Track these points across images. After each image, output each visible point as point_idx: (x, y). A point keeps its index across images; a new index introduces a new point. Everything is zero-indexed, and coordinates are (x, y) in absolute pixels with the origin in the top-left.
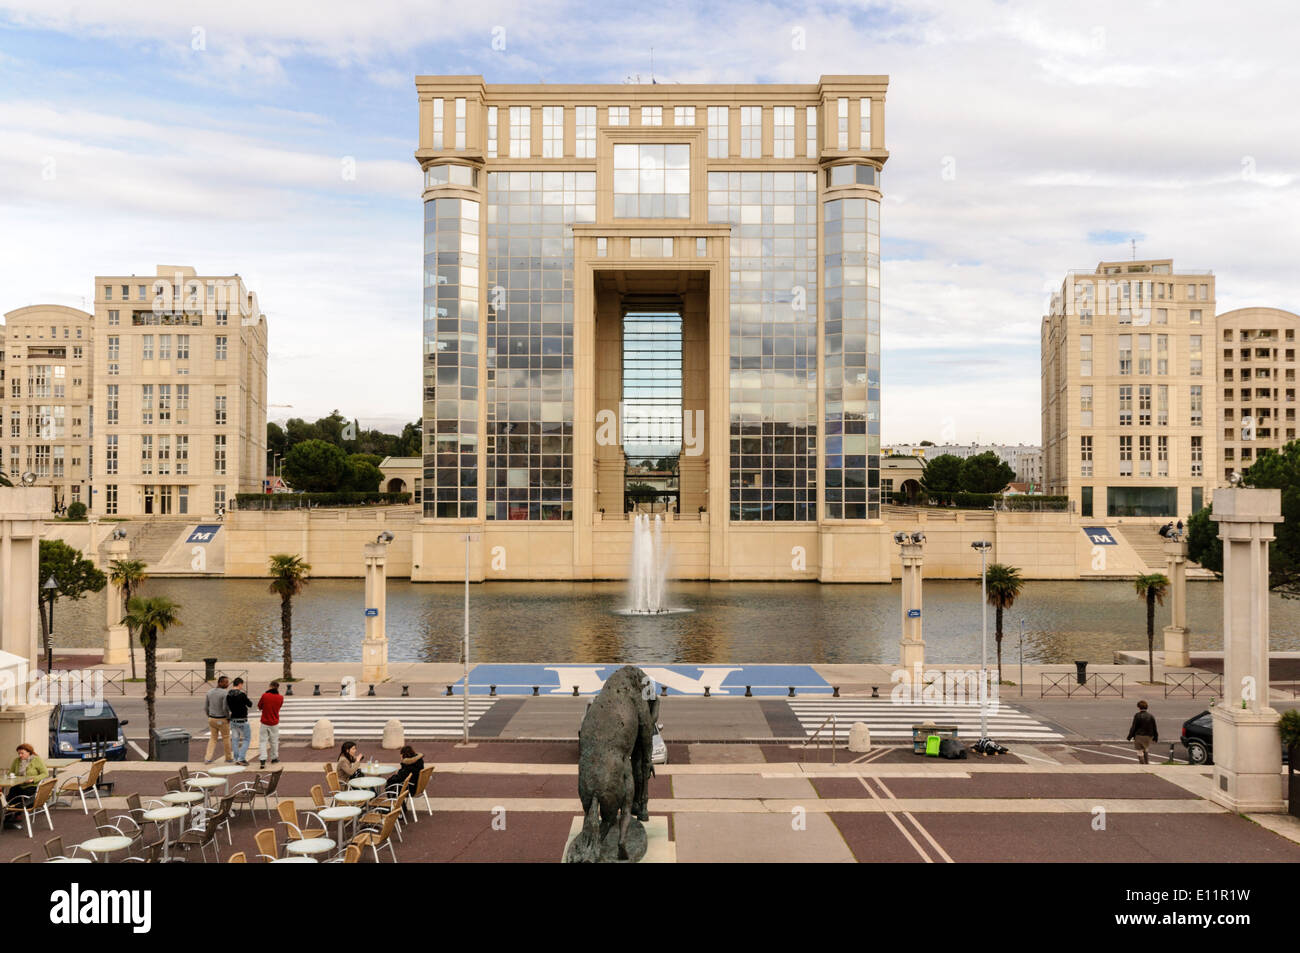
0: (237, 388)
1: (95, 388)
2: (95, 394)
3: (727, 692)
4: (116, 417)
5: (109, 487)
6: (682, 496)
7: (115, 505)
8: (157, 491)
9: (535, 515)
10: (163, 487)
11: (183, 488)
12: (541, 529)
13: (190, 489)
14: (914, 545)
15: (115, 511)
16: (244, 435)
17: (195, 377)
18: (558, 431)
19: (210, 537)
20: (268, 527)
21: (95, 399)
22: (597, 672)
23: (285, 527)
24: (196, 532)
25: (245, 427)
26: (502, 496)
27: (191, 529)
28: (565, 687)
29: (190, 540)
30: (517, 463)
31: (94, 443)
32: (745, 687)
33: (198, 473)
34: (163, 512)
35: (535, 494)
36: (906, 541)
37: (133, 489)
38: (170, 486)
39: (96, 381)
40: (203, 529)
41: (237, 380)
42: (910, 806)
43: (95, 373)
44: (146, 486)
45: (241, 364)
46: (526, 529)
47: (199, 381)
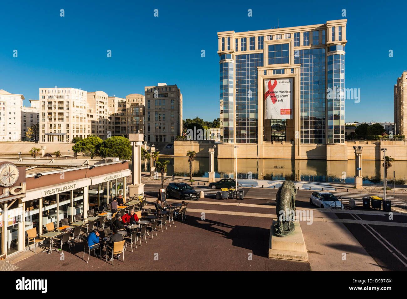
0: (176, 111)
1: (145, 112)
2: (145, 114)
3: (304, 189)
4: (150, 119)
5: (148, 135)
6: (287, 137)
7: (150, 140)
8: (159, 136)
9: (248, 142)
10: (160, 135)
11: (164, 135)
12: (249, 145)
13: (166, 136)
14: (359, 150)
15: (150, 141)
16: (178, 123)
17: (167, 109)
18: (254, 120)
19: (171, 147)
20: (184, 145)
21: (145, 115)
22: (268, 182)
23: (188, 145)
24: (167, 146)
25: (178, 121)
26: (240, 137)
27: (166, 145)
28: (260, 186)
29: (166, 148)
30: (244, 129)
31: (145, 125)
32: (309, 187)
33: (167, 132)
34: (160, 141)
35: (248, 137)
36: (356, 149)
37: (153, 136)
38: (161, 135)
39: (145, 111)
40: (169, 145)
41: (176, 110)
42: (368, 223)
43: (145, 109)
44: (156, 135)
45: (177, 106)
46: (246, 145)
47: (167, 110)
